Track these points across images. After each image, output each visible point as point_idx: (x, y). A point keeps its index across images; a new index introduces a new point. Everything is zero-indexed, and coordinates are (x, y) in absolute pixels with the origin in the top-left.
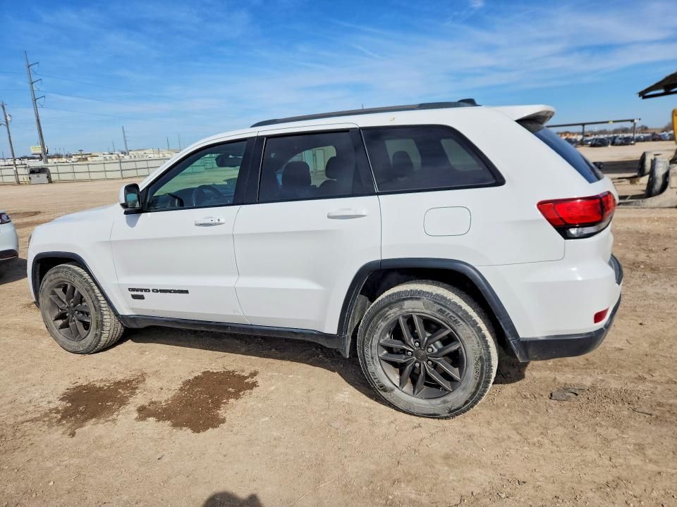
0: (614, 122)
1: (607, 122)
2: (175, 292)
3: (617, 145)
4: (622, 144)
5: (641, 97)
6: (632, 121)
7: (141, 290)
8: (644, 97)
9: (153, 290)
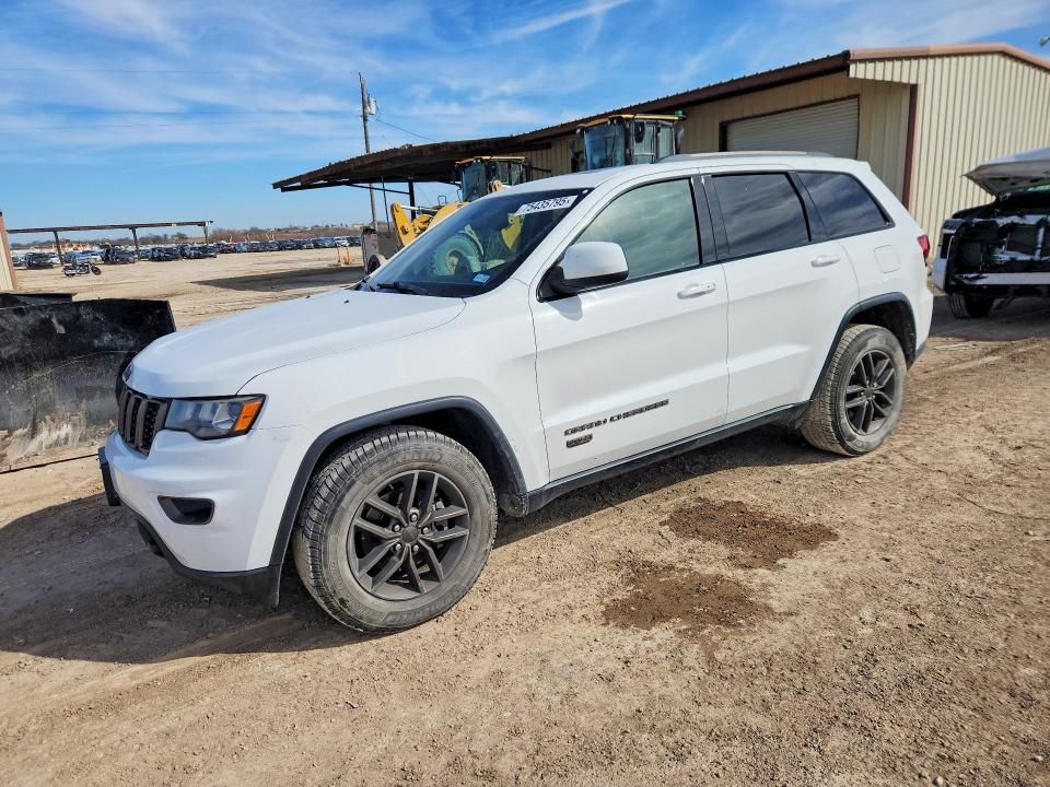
0: (178, 224)
1: (170, 225)
2: (648, 408)
3: (189, 258)
4: (198, 257)
5: (279, 189)
6: (202, 224)
7: (582, 428)
8: (284, 190)
9: (605, 422)
